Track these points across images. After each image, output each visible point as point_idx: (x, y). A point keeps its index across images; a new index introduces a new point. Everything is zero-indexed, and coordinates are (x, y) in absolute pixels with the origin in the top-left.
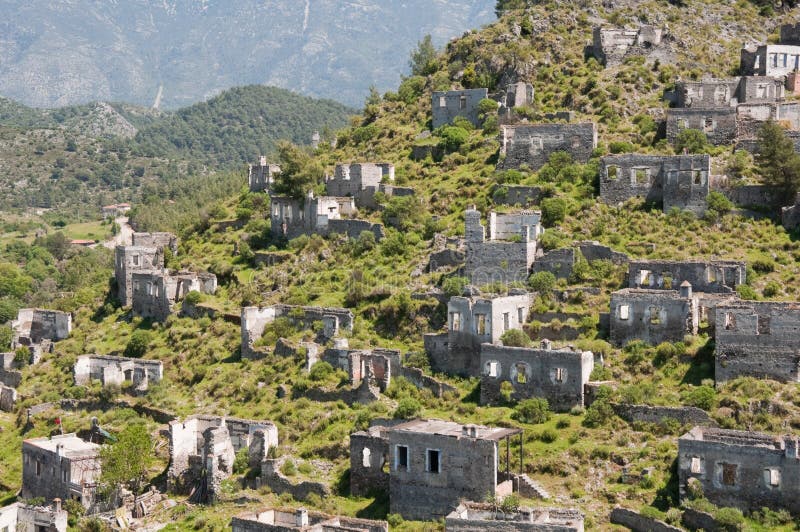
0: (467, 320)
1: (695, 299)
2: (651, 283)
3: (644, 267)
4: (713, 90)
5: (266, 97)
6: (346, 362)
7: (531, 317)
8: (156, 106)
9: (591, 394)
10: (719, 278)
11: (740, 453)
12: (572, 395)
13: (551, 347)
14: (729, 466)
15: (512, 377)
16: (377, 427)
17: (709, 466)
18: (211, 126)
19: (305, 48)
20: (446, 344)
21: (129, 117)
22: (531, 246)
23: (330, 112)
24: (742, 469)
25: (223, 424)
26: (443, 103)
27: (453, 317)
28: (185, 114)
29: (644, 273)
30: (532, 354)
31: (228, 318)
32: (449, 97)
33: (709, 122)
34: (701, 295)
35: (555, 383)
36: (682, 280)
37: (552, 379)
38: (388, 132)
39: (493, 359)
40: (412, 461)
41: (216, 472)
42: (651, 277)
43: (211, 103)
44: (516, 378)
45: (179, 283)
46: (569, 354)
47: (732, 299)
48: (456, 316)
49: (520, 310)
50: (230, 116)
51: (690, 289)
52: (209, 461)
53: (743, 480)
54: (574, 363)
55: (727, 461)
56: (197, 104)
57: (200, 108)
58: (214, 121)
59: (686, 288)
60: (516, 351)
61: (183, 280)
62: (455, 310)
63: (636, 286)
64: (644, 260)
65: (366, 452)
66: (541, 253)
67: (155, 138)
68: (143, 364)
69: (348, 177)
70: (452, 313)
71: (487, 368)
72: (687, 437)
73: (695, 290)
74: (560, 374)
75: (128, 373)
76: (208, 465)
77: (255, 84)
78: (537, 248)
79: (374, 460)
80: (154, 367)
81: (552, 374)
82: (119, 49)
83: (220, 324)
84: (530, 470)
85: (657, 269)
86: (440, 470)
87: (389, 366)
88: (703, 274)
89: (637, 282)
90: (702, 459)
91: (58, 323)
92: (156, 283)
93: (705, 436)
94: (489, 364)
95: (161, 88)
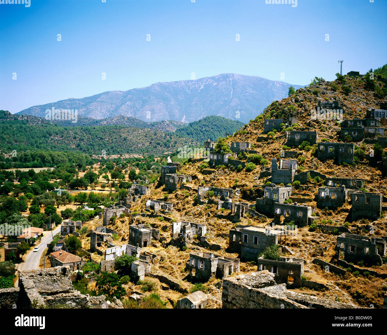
0: (271, 195)
1: (346, 191)
2: (333, 185)
3: (331, 179)
4: (357, 122)
5: (217, 119)
6: (230, 206)
7: (292, 195)
8: (183, 122)
9: (310, 221)
10: (355, 184)
11: (356, 242)
12: (304, 221)
13: (298, 205)
14: (353, 246)
15: (284, 214)
16: (239, 228)
17: (346, 246)
18: (199, 128)
19: (231, 104)
20: (263, 202)
21: (174, 125)
22: (293, 171)
23: (237, 124)
24: (357, 248)
25: (189, 224)
26: (268, 123)
27: (266, 193)
28: (191, 125)
29: (331, 182)
30: (291, 207)
31: (194, 190)
32: (270, 121)
33: (355, 133)
34: (349, 190)
35: (298, 217)
36: (342, 185)
37: (298, 215)
38: (250, 132)
39: (278, 208)
40: (249, 240)
41: (187, 239)
42: (333, 183)
43: (200, 121)
44: (285, 215)
45: (179, 178)
46: (304, 207)
47: (358, 191)
48: (267, 193)
49: (289, 192)
50: (205, 125)
51: (345, 188)
52: (184, 235)
53: (357, 251)
54: (305, 210)
55: (352, 245)
56: (195, 121)
57: (196, 123)
58: (200, 127)
59: (343, 187)
60: (286, 205)
61: (181, 177)
62: (267, 191)
63: (328, 186)
64: (331, 177)
65: (234, 236)
66: (296, 174)
67: (181, 132)
68: (167, 204)
69: (235, 146)
70: (266, 192)
71: (276, 211)
72: (340, 236)
73: (347, 188)
74: (300, 214)
75: (162, 206)
76: (184, 237)
77: (214, 115)
78: (296, 172)
79: (237, 239)
80: (170, 205)
81: (297, 213)
82: (172, 104)
83: (191, 192)
84: (288, 244)
85: (334, 180)
86: (258, 243)
87: (244, 208)
88: (349, 183)
89: (328, 184)
90: (344, 244)
91: (143, 189)
92: (172, 178)
93: (346, 236)
94: (277, 209)
95: (184, 116)
